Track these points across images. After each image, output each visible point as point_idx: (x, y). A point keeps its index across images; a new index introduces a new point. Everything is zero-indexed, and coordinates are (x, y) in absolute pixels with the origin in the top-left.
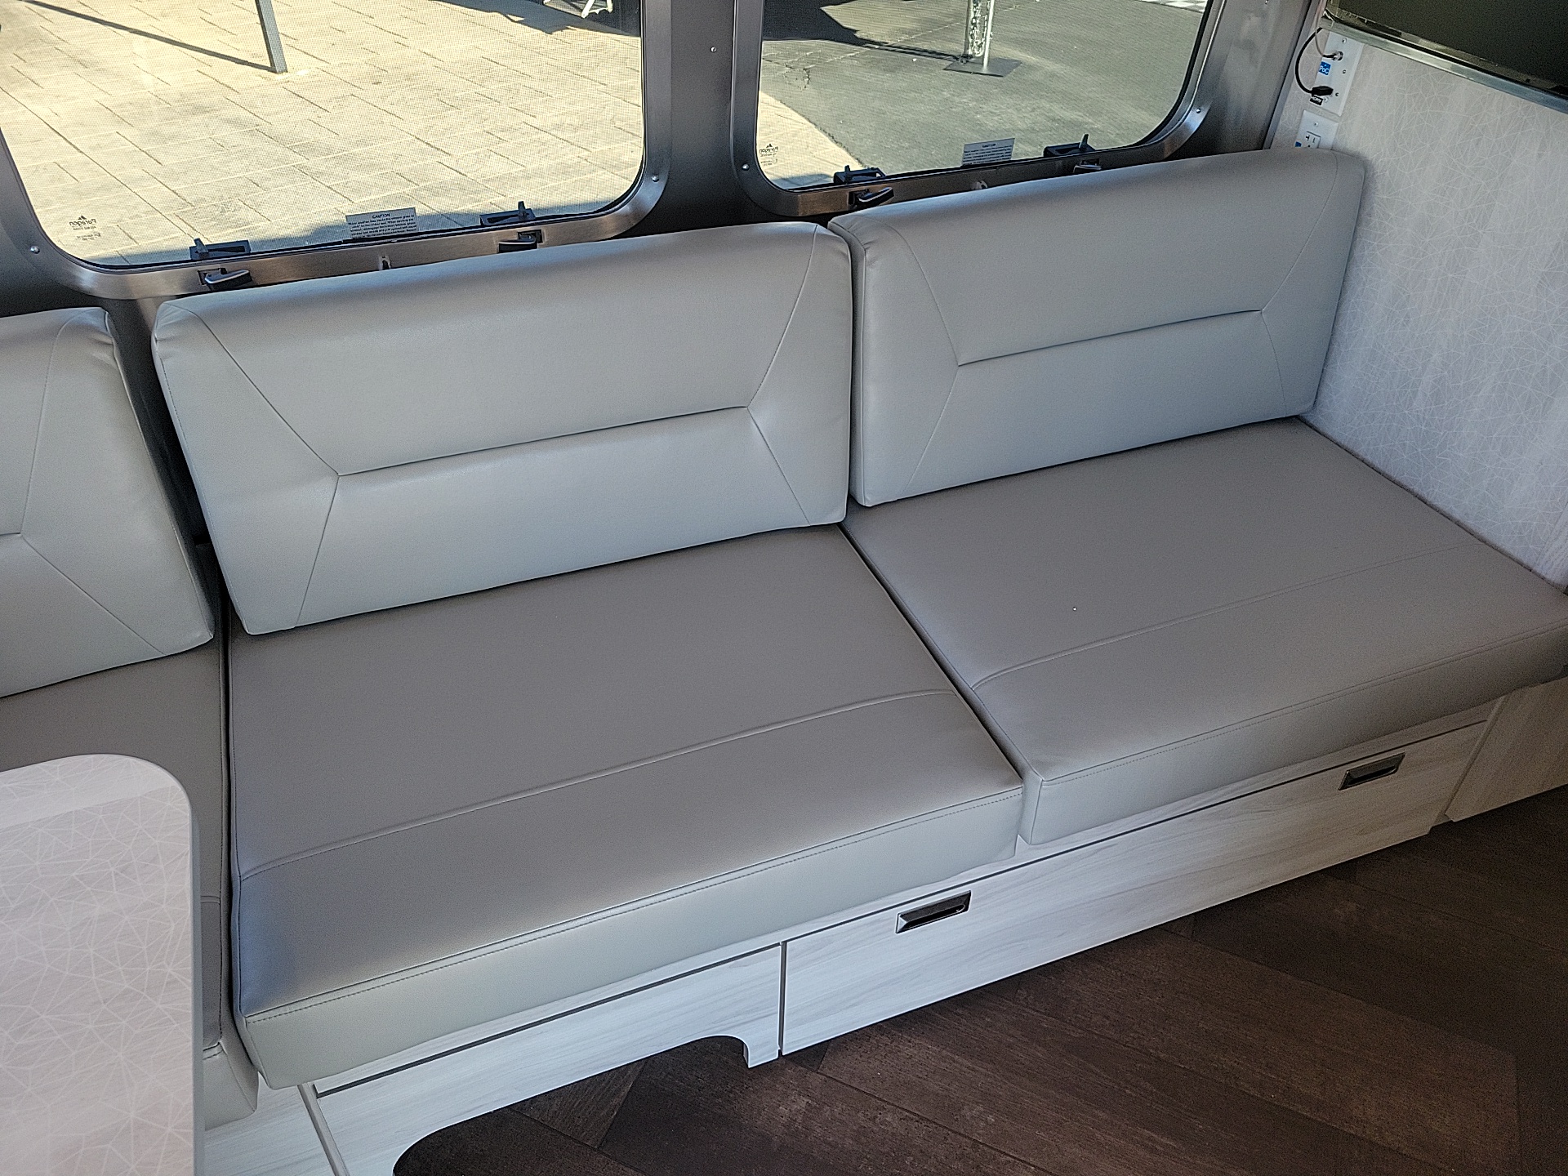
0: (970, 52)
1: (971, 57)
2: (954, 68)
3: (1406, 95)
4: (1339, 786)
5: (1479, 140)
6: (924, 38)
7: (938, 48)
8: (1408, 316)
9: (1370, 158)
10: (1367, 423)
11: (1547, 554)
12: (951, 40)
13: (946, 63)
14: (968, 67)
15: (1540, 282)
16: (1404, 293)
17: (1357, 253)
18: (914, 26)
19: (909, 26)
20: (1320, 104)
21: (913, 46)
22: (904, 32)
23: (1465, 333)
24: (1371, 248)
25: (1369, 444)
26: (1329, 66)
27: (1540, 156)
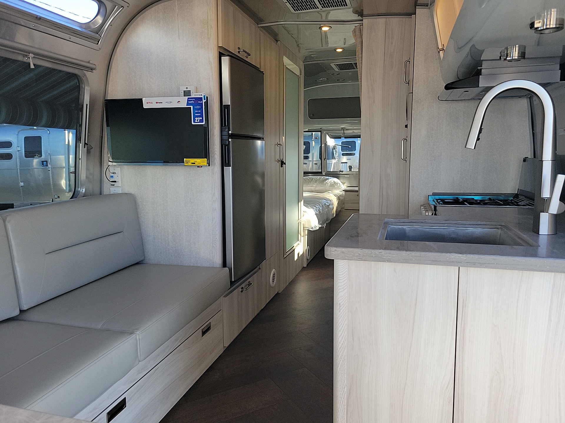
3: (136, 177)
4: (201, 336)
5: (158, 181)
8: (159, 225)
10: (160, 255)
11: (215, 262)
16: (155, 220)
20: (114, 185)
23: (174, 223)
24: (142, 213)
25: (163, 260)
26: (113, 176)
27: (172, 179)
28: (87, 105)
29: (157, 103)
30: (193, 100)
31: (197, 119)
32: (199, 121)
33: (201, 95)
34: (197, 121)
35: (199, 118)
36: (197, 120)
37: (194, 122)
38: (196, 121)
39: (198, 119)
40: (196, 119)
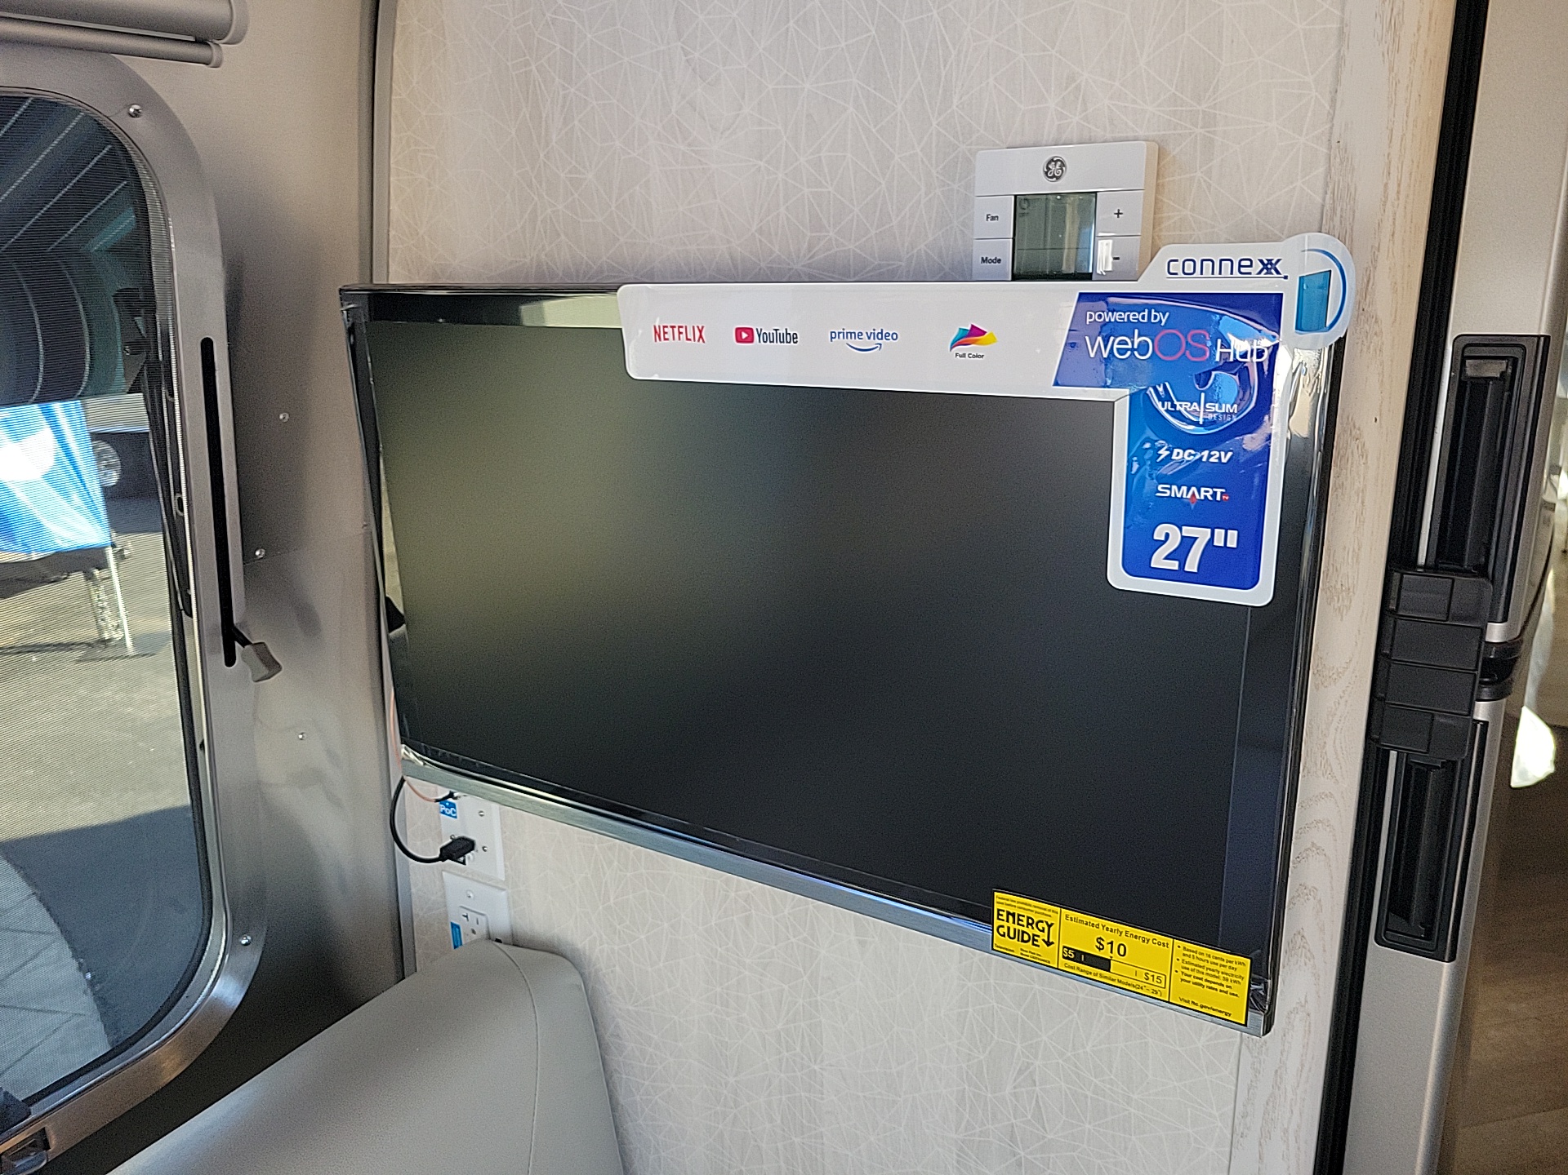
0: (106, 636)
1: (110, 640)
2: (89, 657)
6: (46, 630)
7: (64, 638)
9: (580, 946)
12: (82, 626)
13: (78, 654)
14: (109, 653)
15: (959, 1156)
17: (622, 1098)
18: (32, 617)
19: (23, 619)
21: (32, 641)
22: (18, 627)
28: (207, 346)
29: (744, 335)
30: (1147, 329)
31: (1173, 544)
32: (1192, 565)
33: (1269, 266)
34: (1174, 565)
35: (1202, 535)
36: (1181, 554)
37: (1137, 564)
38: (1159, 560)
39: (1187, 543)
40: (1159, 535)
